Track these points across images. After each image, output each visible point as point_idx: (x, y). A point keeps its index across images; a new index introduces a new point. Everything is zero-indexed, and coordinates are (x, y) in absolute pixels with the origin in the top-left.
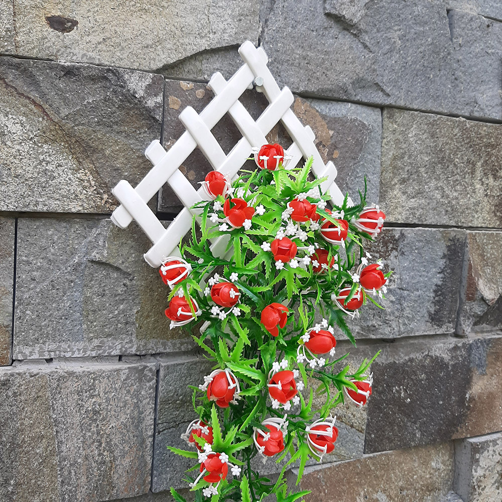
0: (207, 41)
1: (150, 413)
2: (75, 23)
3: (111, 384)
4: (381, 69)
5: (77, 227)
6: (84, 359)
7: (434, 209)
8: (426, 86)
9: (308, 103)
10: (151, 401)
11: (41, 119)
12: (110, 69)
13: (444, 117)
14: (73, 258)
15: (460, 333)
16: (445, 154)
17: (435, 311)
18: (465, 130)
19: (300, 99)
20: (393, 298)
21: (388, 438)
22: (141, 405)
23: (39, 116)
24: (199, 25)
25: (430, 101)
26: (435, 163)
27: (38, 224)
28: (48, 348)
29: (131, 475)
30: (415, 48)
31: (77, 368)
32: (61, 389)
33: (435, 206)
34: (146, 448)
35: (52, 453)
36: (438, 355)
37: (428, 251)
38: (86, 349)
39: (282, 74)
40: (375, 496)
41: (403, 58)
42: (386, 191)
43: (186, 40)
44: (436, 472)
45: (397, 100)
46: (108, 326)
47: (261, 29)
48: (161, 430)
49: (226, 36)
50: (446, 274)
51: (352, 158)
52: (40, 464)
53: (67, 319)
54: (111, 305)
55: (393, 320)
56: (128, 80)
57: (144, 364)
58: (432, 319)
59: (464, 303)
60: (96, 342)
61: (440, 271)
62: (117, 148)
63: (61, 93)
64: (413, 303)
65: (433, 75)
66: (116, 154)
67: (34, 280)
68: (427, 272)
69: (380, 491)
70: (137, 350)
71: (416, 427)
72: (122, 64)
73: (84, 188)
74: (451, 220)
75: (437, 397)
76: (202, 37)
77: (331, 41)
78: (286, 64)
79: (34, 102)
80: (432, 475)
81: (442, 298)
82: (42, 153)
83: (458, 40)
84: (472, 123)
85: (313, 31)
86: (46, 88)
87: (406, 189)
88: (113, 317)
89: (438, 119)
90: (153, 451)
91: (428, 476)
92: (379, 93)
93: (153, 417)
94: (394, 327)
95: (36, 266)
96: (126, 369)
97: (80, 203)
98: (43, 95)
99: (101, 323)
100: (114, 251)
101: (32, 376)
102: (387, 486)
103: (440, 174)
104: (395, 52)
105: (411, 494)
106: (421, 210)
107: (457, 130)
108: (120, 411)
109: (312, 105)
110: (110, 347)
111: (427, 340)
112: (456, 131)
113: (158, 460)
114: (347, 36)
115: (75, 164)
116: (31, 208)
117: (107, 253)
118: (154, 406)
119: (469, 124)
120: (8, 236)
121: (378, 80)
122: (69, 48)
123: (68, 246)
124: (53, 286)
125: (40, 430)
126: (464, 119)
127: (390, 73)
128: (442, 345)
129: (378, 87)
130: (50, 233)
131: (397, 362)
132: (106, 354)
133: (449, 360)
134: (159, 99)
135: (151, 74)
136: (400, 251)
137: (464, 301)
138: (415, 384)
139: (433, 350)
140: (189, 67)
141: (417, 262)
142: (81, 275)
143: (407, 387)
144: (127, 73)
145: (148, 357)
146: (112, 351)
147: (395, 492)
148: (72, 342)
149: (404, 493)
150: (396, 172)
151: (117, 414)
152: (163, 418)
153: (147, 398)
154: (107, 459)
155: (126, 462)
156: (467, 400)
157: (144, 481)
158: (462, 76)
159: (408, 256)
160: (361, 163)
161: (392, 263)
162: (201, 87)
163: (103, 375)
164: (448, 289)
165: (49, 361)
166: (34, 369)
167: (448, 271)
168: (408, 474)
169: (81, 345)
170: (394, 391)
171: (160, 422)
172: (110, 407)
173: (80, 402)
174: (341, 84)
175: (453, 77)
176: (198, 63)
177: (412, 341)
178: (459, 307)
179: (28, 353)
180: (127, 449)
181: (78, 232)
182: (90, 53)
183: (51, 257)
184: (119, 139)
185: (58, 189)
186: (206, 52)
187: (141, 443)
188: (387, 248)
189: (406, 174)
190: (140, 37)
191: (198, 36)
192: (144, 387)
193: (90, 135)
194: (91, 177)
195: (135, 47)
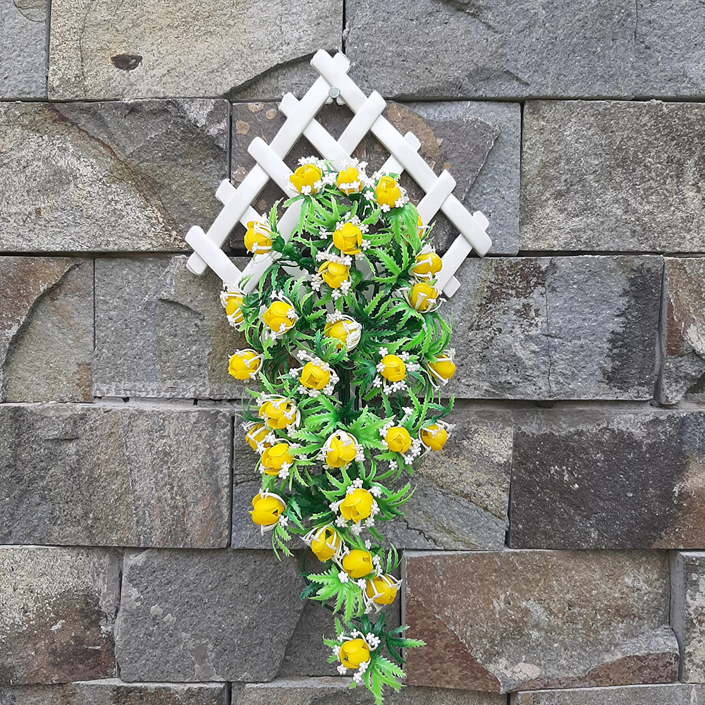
0: (280, 54)
1: (225, 461)
2: (139, 59)
3: (181, 426)
4: (513, 52)
5: (151, 266)
6: (158, 400)
7: (613, 230)
8: (589, 64)
9: (407, 108)
10: (227, 449)
11: (109, 160)
12: (170, 101)
13: (622, 102)
14: (144, 296)
15: (663, 401)
16: (627, 153)
17: (613, 368)
18: (661, 116)
19: (395, 105)
20: (535, 347)
21: (545, 533)
22: (214, 452)
23: (107, 157)
24: (270, 38)
25: (599, 83)
26: (612, 167)
27: (113, 264)
28: (124, 387)
29: (205, 524)
30: (570, 16)
31: (148, 407)
32: (132, 427)
33: (613, 226)
34: (222, 498)
35: (127, 491)
36: (624, 429)
37: (595, 285)
38: (160, 389)
39: (370, 77)
40: (524, 604)
41: (549, 32)
42: (534, 210)
44: (633, 592)
45: (540, 88)
46: (181, 368)
48: (239, 481)
49: (301, 45)
50: (630, 317)
51: (471, 170)
52: (116, 500)
53: (141, 358)
54: (183, 345)
55: (538, 376)
56: (188, 109)
57: (217, 408)
58: (608, 378)
59: (665, 359)
60: (169, 383)
61: (619, 313)
62: (184, 182)
63: (126, 131)
64: (571, 356)
65: (603, 48)
66: (183, 189)
67: (112, 319)
68: (597, 315)
69: (532, 599)
70: (210, 394)
71: (590, 524)
72: (187, 93)
73: (153, 225)
74: (642, 243)
75: (623, 486)
76: (273, 51)
77: (439, 28)
78: (375, 66)
79: (103, 144)
80: (625, 596)
81: (625, 350)
82: (111, 193)
84: (673, 106)
85: (411, 20)
86: (114, 128)
87: (564, 205)
88: (185, 359)
89: (612, 106)
90: (231, 503)
91: (617, 595)
92: (512, 83)
93: (228, 466)
94: (540, 385)
95: (112, 305)
96: (197, 412)
97: (149, 241)
98: (111, 136)
99: (174, 364)
100: (182, 289)
101: (105, 412)
102: (545, 595)
103: (621, 182)
104: (536, 26)
105: (587, 615)
106: (590, 232)
107: (647, 118)
108: (192, 455)
109: (416, 110)
110: (184, 390)
111: (605, 409)
112: (645, 119)
113: (237, 514)
114: (462, 18)
115: (143, 202)
116: (103, 248)
117: (175, 291)
118: (229, 454)
119: (668, 108)
120: (87, 277)
121: (509, 67)
122: (134, 85)
123: (143, 285)
124: (127, 325)
125: (114, 466)
126: (660, 102)
127: (528, 55)
128: (632, 416)
129: (510, 75)
130: (125, 272)
131: (557, 434)
132: (180, 397)
133: (643, 437)
134: (223, 126)
135: (213, 100)
136: (549, 286)
137: (665, 356)
138: (586, 466)
139: (616, 423)
140: (263, 86)
141: (577, 301)
142: (152, 314)
143: (573, 469)
144: (187, 103)
145: (224, 402)
146: (186, 394)
147: (559, 606)
148: (146, 382)
149: (576, 610)
150: (548, 183)
151: (188, 458)
152: (240, 469)
153: (221, 445)
154: (179, 504)
155: (200, 509)
156: (676, 495)
157: (221, 534)
158: (658, 41)
159: (563, 293)
160: (490, 175)
161: (535, 303)
162: (272, 107)
163: (172, 416)
164: (636, 339)
165: (126, 400)
166: (109, 405)
167: (634, 314)
168: (582, 586)
169: (155, 385)
170: (552, 472)
171: (237, 472)
172: (180, 450)
173: (150, 442)
174: (451, 80)
175: (643, 45)
176: (273, 81)
177: (579, 408)
179: (105, 390)
180: (199, 495)
181: (152, 271)
182: (155, 87)
183: (127, 297)
184: (185, 172)
186: (278, 67)
187: (215, 492)
188: (528, 282)
189: (563, 184)
190: (205, 63)
191: (269, 51)
192: (219, 433)
193: (155, 171)
194: (159, 214)
195: (200, 74)
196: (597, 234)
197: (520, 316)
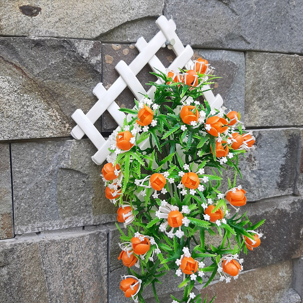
0: (129, 15)
1: (105, 260)
2: (39, 10)
3: (79, 246)
4: (244, 26)
5: (50, 146)
6: (60, 231)
7: (279, 116)
8: (273, 35)
9: (197, 53)
10: (105, 253)
11: (21, 77)
12: (65, 40)
13: (285, 55)
14: (49, 167)
15: (297, 193)
16: (286, 79)
17: (281, 181)
18: (298, 63)
20: (255, 176)
21: (253, 262)
22: (98, 256)
23: (19, 75)
24: (123, 4)
25: (276, 45)
26: (280, 86)
27: (24, 146)
28: (37, 226)
29: (95, 299)
30: (266, 10)
31: (57, 237)
32: (47, 251)
33: (280, 114)
34: (103, 282)
35: (45, 291)
36: (283, 208)
37: (276, 143)
38: (61, 224)
39: (179, 34)
40: (246, 297)
41: (258, 17)
42: (249, 107)
43: (115, 16)
44: (282, 278)
45: (255, 46)
46: (75, 209)
47: (164, 4)
48: (112, 270)
49: (141, 11)
50: (287, 157)
51: (227, 87)
52: (37, 298)
53: (48, 206)
54: (75, 195)
55: (255, 190)
56: (77, 46)
57: (98, 230)
58: (279, 187)
59: (299, 175)
60: (67, 219)
61: (284, 156)
62: (73, 93)
63: (33, 58)
64: (268, 178)
65: (278, 27)
66: (72, 97)
67: (25, 183)
68: (276, 157)
69: (248, 293)
70: (94, 222)
71: (270, 253)
72: (73, 35)
73: (53, 121)
74: (290, 122)
75: (282, 234)
76: (125, 13)
77: (211, 9)
78: (182, 27)
79: (16, 66)
80: (279, 281)
81: (285, 172)
82: (24, 100)
83: (292, 3)
85: (198, 3)
86: (23, 55)
87: (261, 104)
88: (77, 203)
89: (281, 57)
90: (108, 284)
91: (277, 282)
92: (243, 42)
93: (107, 263)
94: (256, 193)
95: (25, 174)
96: (88, 235)
97: (51, 131)
98: (21, 61)
99: (70, 207)
100: (75, 161)
101: (28, 245)
102: (253, 290)
103: (283, 93)
104: (252, 14)
105: (267, 293)
106: (271, 117)
107: (293, 63)
108: (86, 261)
109: (200, 53)
110: (77, 222)
111: (276, 200)
112: (293, 64)
113: (111, 288)
114: (221, 5)
115: (46, 106)
116: (19, 137)
117: (71, 162)
118: (106, 256)
119: (301, 59)
120: (6, 156)
121: (242, 33)
122: (36, 27)
123: (45, 159)
124: (37, 186)
125: (36, 277)
126: (298, 55)
127: (250, 28)
128: (285, 202)
129: (242, 38)
130: (33, 151)
131: (258, 215)
132: (74, 226)
133: (290, 211)
134: (99, 58)
135: (93, 41)
136: (259, 145)
137: (299, 173)
138: (269, 227)
139: (280, 206)
140: (117, 34)
141: (269, 152)
142: (55, 177)
143: (264, 229)
144: (77, 42)
145: (101, 226)
146: (78, 224)
147: (258, 293)
148: (52, 221)
149: (263, 293)
150: (255, 93)
151: (84, 263)
152: (113, 263)
153: (102, 251)
154: (79, 291)
155: (92, 291)
156: (301, 234)
157: (103, 302)
158: (296, 26)
159: (264, 148)
160: (233, 89)
161: (254, 154)
162: (126, 48)
163: (74, 240)
164: (289, 167)
165: (39, 233)
166: (29, 240)
167: (289, 155)
168: (265, 281)
169: (58, 222)
171: (111, 265)
172: (79, 260)
173: (60, 258)
174: (218, 38)
175: (290, 28)
176: (123, 31)
177: (266, 201)
178: (296, 177)
179: (24, 230)
180: (91, 284)
181: (51, 149)
182: (51, 30)
183: (35, 167)
184: (74, 86)
185: (36, 123)
186: (128, 22)
187: (100, 279)
189: (261, 94)
190: (83, 16)
191: (122, 12)
192: (100, 245)
193: (54, 86)
194: (57, 114)
195: (81, 23)
196: (274, 118)
197: (248, 161)
